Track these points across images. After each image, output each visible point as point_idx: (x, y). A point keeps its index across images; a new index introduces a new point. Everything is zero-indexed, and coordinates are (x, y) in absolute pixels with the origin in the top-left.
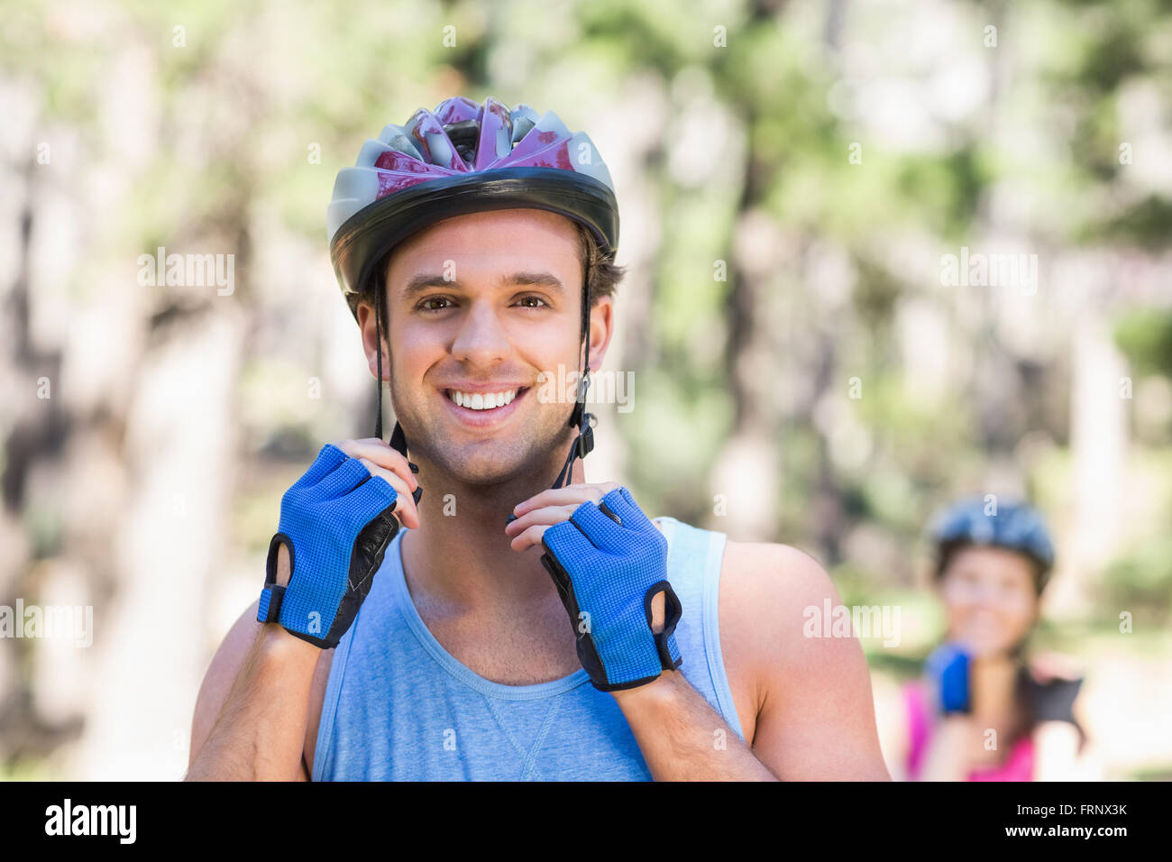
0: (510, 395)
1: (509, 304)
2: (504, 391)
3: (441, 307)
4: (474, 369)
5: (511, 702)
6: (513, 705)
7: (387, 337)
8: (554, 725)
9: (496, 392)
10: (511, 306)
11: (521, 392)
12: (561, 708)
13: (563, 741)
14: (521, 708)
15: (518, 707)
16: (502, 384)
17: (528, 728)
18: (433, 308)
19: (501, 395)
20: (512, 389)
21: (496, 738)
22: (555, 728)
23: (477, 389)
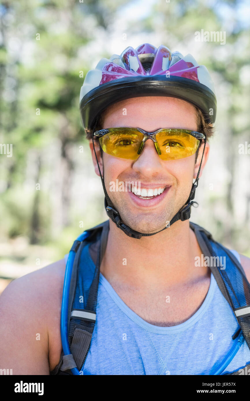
0: (160, 191)
1: (163, 144)
2: (158, 188)
3: (127, 144)
4: (143, 177)
5: (158, 334)
6: (159, 336)
7: (102, 157)
8: (177, 347)
9: (154, 189)
10: (163, 145)
11: (167, 189)
12: (180, 339)
13: (180, 355)
14: (163, 338)
15: (161, 337)
16: (157, 185)
17: (164, 348)
18: (124, 145)
19: (156, 190)
20: (162, 187)
21: (149, 350)
22: (177, 348)
23: (145, 187)
